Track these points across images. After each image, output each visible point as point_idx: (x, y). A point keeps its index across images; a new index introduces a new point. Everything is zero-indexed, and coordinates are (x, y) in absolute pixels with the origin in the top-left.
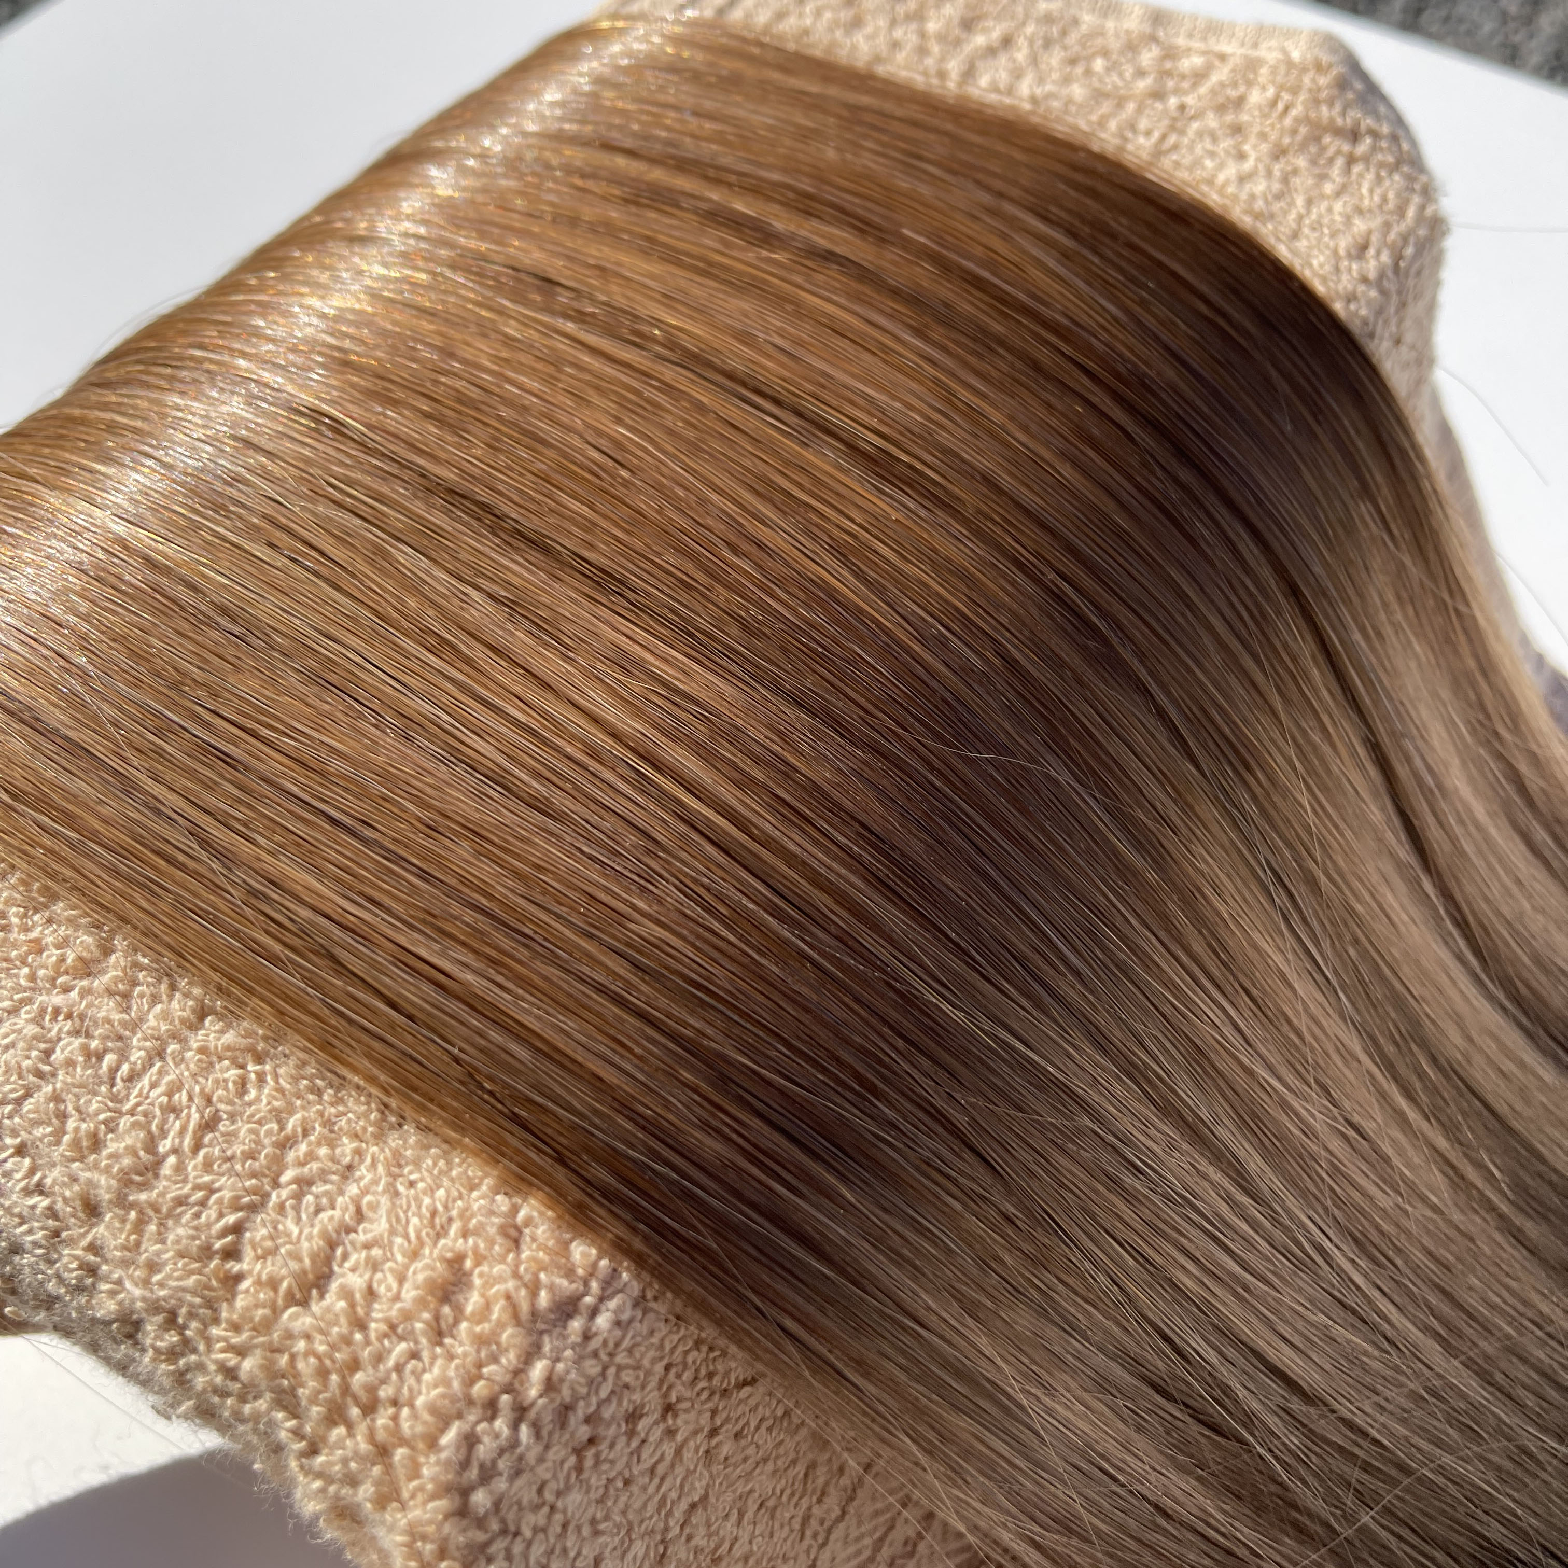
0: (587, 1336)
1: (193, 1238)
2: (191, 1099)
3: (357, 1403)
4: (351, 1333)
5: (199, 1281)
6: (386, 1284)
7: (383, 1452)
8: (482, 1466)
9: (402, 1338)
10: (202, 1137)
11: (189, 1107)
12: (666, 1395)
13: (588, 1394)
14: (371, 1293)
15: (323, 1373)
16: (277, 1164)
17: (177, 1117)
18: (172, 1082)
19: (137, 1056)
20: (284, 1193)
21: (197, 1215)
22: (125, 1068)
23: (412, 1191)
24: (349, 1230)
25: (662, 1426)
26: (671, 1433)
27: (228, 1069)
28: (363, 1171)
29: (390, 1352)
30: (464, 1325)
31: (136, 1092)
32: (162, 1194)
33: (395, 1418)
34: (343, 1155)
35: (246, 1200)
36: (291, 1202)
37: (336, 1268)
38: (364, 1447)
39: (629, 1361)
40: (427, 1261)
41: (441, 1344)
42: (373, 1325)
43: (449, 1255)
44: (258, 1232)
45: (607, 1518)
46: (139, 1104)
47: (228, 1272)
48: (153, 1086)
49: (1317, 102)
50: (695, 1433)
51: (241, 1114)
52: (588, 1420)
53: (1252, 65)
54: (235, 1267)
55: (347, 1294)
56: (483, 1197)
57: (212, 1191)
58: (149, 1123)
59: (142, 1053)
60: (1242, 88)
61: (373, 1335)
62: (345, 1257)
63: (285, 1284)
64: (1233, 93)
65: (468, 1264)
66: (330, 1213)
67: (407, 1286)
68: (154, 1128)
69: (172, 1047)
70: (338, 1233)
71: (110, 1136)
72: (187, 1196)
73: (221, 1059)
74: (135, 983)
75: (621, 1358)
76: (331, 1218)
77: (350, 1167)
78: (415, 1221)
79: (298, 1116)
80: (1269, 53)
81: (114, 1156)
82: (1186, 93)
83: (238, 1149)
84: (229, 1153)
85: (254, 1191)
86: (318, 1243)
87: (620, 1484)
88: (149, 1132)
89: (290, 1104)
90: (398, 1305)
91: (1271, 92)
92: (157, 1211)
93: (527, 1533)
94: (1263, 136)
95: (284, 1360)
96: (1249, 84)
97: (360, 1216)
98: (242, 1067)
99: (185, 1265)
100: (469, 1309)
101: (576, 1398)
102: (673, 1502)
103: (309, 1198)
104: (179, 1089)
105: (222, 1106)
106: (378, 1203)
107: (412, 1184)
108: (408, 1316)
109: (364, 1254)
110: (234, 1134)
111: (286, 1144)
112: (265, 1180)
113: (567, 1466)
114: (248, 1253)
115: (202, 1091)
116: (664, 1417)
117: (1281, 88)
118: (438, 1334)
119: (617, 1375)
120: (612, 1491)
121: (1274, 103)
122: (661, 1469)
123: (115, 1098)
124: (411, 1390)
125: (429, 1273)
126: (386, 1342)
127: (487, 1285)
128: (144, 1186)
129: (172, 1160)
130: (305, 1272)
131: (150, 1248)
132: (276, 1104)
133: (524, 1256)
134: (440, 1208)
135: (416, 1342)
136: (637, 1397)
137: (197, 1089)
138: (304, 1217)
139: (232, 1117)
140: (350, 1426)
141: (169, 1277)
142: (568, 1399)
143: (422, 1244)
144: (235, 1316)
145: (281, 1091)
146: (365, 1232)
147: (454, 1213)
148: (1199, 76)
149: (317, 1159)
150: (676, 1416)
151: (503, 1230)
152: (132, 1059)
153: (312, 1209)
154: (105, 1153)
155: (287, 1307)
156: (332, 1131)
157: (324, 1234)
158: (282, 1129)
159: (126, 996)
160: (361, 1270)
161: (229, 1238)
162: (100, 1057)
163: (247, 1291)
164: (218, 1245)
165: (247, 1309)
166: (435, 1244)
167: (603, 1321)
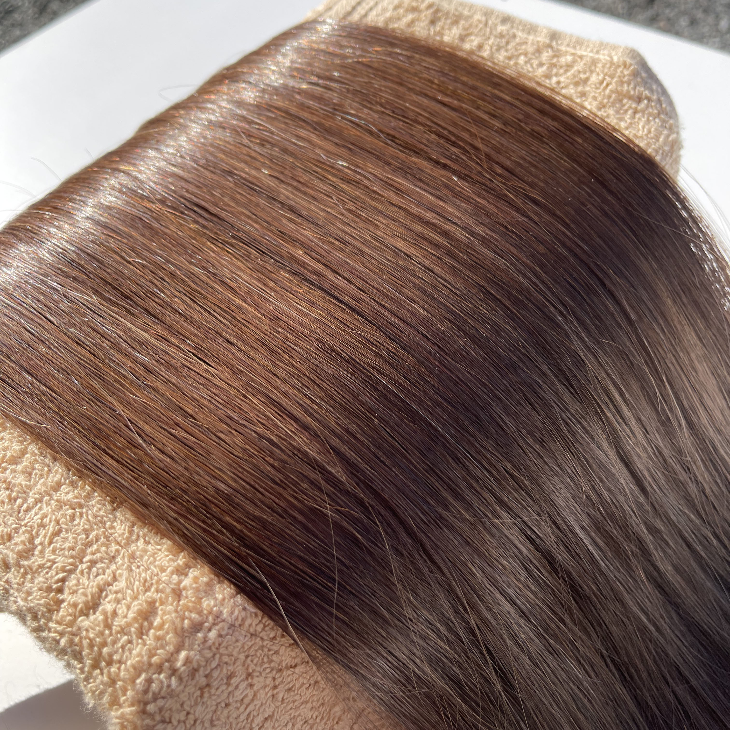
0: (205, 640)
1: (45, 583)
2: (50, 521)
3: (105, 661)
4: (104, 630)
5: (45, 602)
6: (122, 610)
7: (113, 682)
8: (154, 693)
9: (125, 634)
10: (53, 539)
11: (49, 525)
12: (247, 669)
13: (206, 665)
14: (115, 613)
15: (91, 646)
16: (83, 553)
17: (44, 529)
18: (44, 513)
19: (31, 500)
20: (84, 566)
21: (47, 573)
22: (25, 505)
23: (138, 570)
24: (109, 585)
25: (246, 683)
26: (251, 686)
27: (68, 510)
28: (119, 560)
29: (119, 640)
30: (152, 631)
31: (28, 517)
32: (34, 563)
33: (119, 669)
34: (111, 551)
35: (68, 568)
36: (86, 570)
37: (102, 601)
38: (105, 679)
39: (226, 652)
40: (140, 602)
41: (141, 638)
42: (114, 627)
43: (149, 600)
44: (72, 582)
45: (218, 719)
46: (28, 522)
47: (58, 599)
48: (36, 514)
49: (622, 83)
50: (265, 687)
51: (71, 530)
52: (206, 676)
53: (594, 62)
54: (61, 597)
55: (105, 613)
56: (166, 576)
57: (55, 563)
58: (32, 530)
59: (33, 500)
60: (588, 74)
61: (114, 631)
62: (106, 596)
63: (80, 606)
64: (583, 76)
65: (157, 604)
66: (102, 576)
67: (130, 612)
68: (34, 533)
69: (46, 498)
70: (104, 585)
71: (16, 535)
72: (44, 564)
73: (66, 505)
74: (34, 469)
75: (222, 650)
76: (102, 579)
77: (114, 557)
78: (137, 583)
79: (95, 533)
80: (603, 57)
81: (16, 544)
82: (561, 75)
83: (67, 545)
84: (63, 547)
85: (71, 564)
86: (95, 590)
87: (223, 705)
88: (32, 535)
89: (92, 527)
90: (125, 620)
91: (601, 77)
92: (31, 569)
93: (175, 723)
94: (595, 98)
95: (77, 640)
96: (592, 72)
97: (115, 579)
98: (74, 509)
99: (41, 594)
100: (155, 624)
101: (199, 666)
102: (254, 716)
103: (94, 569)
104: (46, 517)
105: (63, 526)
106: (123, 574)
107: (138, 567)
108: (129, 625)
109: (114, 595)
110: (66, 538)
111: (89, 544)
112: (77, 560)
113: (195, 695)
114: (66, 591)
115: (56, 518)
116: (247, 678)
117: (605, 75)
118: (141, 633)
119: (220, 658)
120: (219, 708)
121: (601, 83)
122: (246, 701)
123: (19, 519)
124: (127, 657)
125: (140, 607)
126: (119, 635)
127: (164, 613)
128: (27, 558)
129: (39, 547)
130: (88, 602)
131: (28, 585)
132: (86, 527)
133: (181, 603)
134: (148, 578)
135: (131, 637)
136: (231, 668)
137: (54, 517)
138: (91, 577)
139: (67, 531)
140: (101, 670)
141: (34, 598)
142: (196, 667)
143: (138, 594)
144: (59, 619)
145: (88, 520)
146: (116, 586)
147: (154, 581)
148: (569, 66)
149: (100, 552)
150: (252, 678)
151: (174, 590)
152: (29, 502)
153: (95, 574)
154: (13, 542)
155: (80, 616)
156: (108, 541)
157: (98, 586)
158: (87, 538)
159: (30, 474)
160: (111, 603)
161: (59, 584)
162: (15, 500)
163: (65, 607)
164: (55, 586)
165: (63, 616)
166: (144, 594)
167: (212, 634)
